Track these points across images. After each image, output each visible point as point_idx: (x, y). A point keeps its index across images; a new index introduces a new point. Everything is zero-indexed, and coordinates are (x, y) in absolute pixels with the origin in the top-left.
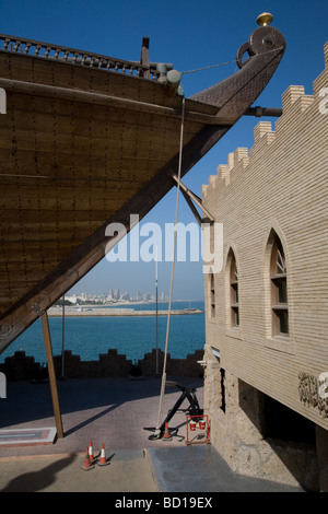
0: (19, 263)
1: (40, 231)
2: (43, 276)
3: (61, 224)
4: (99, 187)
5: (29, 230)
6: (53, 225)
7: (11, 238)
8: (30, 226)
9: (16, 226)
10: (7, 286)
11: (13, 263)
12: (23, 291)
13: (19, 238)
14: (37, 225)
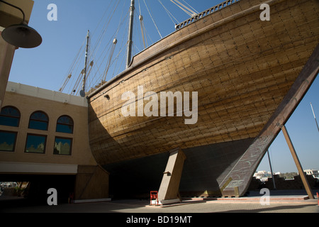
0: (260, 102)
1: (265, 82)
2: (276, 106)
3: (275, 75)
4: (289, 48)
5: (259, 83)
6: (271, 77)
7: (251, 89)
8: (258, 81)
9: (251, 82)
10: (258, 115)
11: (256, 102)
12: (268, 116)
13: (255, 88)
14: (262, 79)
